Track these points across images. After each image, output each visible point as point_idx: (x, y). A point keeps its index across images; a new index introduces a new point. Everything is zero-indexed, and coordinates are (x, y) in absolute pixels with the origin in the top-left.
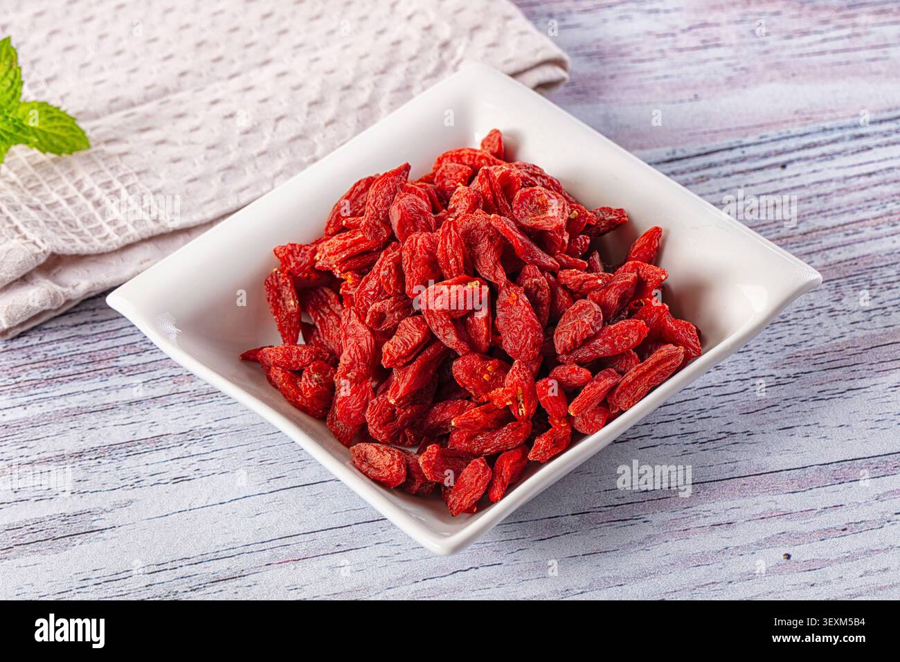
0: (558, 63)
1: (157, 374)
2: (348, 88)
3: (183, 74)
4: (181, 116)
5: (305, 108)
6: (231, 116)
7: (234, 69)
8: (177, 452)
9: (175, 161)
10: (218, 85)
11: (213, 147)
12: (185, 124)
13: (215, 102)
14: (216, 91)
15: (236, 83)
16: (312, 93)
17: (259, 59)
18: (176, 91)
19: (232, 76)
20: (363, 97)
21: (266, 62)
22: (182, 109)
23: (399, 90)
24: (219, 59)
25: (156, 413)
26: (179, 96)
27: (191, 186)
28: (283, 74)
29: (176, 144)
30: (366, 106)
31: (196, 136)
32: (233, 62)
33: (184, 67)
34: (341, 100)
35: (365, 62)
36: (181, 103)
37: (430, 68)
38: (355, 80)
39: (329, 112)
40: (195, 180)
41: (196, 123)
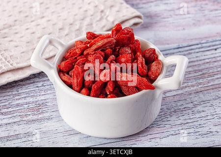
0: (139, 17)
1: (15, 115)
2: (71, 24)
3: (16, 21)
4: (16, 33)
5: (58, 31)
6: (33, 33)
7: (33, 19)
9: (16, 47)
10: (28, 24)
11: (28, 42)
12: (18, 36)
13: (27, 29)
14: (27, 26)
15: (33, 23)
16: (60, 25)
18: (14, 26)
19: (32, 21)
20: (77, 27)
21: (43, 17)
22: (16, 31)
23: (88, 25)
24: (27, 16)
25: (16, 127)
26: (15, 27)
27: (22, 54)
28: (49, 21)
29: (16, 41)
30: (78, 30)
31: (22, 39)
32: (32, 17)
33: (15, 19)
34: (70, 28)
35: (76, 17)
36: (16, 29)
37: (98, 18)
38: (74, 22)
39: (66, 32)
40: (23, 52)
41: (22, 35)
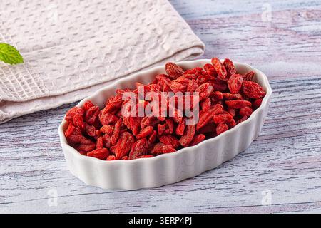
0: (201, 47)
1: (37, 148)
2: (121, 50)
3: (62, 39)
4: (59, 54)
5: (104, 55)
6: (77, 56)
7: (81, 38)
8: (39, 178)
9: (54, 70)
10: (74, 44)
11: (69, 66)
12: (60, 57)
13: (72, 50)
14: (73, 46)
15: (81, 44)
16: (108, 50)
17: (91, 36)
18: (59, 45)
19: (80, 41)
20: (127, 54)
21: (93, 37)
22: (59, 52)
23: (139, 53)
24: (76, 34)
25: (34, 162)
26: (60, 46)
27: (59, 80)
28: (98, 42)
29: (55, 64)
30: (127, 57)
31: (63, 62)
32: (81, 36)
33: (62, 36)
34: (119, 54)
35: (129, 40)
36: (59, 49)
37: (153, 45)
38: (125, 47)
39: (113, 58)
40: (59, 78)
41: (64, 57)
